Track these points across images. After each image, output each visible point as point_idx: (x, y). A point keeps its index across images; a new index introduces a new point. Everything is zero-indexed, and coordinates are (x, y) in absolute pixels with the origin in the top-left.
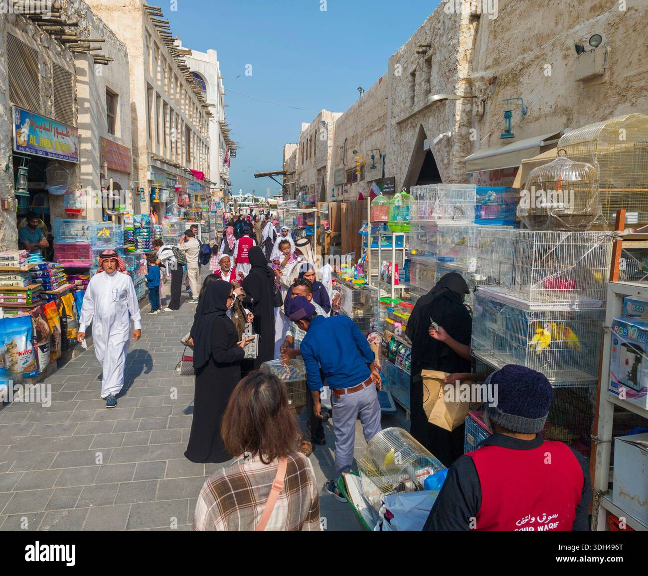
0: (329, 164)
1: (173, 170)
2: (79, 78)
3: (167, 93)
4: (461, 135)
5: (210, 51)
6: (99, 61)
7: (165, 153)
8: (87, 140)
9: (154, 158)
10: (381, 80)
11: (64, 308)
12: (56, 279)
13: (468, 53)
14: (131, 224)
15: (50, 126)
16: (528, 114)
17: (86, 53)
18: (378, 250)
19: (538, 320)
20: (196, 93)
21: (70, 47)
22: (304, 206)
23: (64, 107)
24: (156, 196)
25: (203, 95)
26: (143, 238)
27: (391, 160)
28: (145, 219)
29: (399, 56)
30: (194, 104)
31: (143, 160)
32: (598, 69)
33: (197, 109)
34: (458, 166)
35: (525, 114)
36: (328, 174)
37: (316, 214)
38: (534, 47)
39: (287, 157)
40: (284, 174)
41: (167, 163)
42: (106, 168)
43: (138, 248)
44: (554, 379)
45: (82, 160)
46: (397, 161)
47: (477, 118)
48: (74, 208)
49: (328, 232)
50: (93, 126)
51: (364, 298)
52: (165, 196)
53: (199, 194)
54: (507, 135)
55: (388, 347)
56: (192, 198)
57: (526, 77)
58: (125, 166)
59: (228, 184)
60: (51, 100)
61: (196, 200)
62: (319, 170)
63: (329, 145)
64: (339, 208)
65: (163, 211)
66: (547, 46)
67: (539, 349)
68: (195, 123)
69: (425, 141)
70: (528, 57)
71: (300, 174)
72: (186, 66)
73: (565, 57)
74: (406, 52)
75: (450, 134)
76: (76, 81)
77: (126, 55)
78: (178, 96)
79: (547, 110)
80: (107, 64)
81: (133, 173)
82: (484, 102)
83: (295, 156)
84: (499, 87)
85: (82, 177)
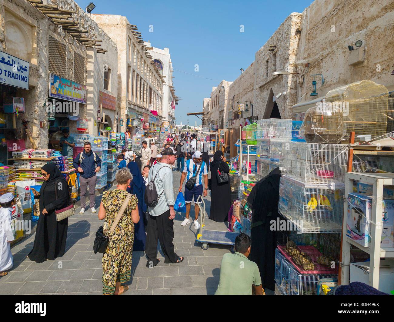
0: (225, 109)
1: (141, 110)
2: (89, 60)
3: (139, 69)
4: (291, 94)
5: (166, 49)
6: (100, 51)
7: (136, 101)
8: (91, 92)
9: (130, 103)
10: (252, 64)
11: (70, 181)
12: (67, 165)
13: (294, 50)
14: (115, 137)
15: (71, 83)
16: (325, 83)
17: (93, 47)
18: (247, 155)
19: (310, 193)
20: (156, 70)
21: (84, 44)
22: (212, 131)
23: (79, 75)
24: (130, 123)
25: (160, 71)
26: (121, 145)
27: (256, 107)
28: (122, 135)
29: (261, 52)
30: (154, 75)
31: (124, 104)
32: (361, 59)
33: (156, 78)
34: (289, 110)
35: (324, 83)
36: (225, 114)
37: (216, 135)
38: (328, 47)
39: (205, 105)
40: (203, 114)
41: (137, 106)
42: (101, 107)
43: (118, 151)
44: (319, 228)
45: (88, 102)
46: (259, 107)
47: (299, 85)
48: (82, 128)
49: (223, 145)
50: (95, 84)
51: (236, 181)
52: (135, 123)
53: (155, 123)
54: (314, 94)
55: (244, 208)
56: (151, 126)
57: (324, 63)
58: (113, 107)
59: (173, 118)
60: (72, 71)
61: (154, 126)
62: (220, 112)
63: (225, 99)
64: (229, 133)
65: (134, 132)
66: (335, 47)
67: (311, 210)
68: (155, 86)
69: (273, 97)
70: (325, 52)
71: (211, 114)
72: (150, 56)
73: (344, 52)
74: (264, 50)
75: (285, 93)
76: (87, 61)
77: (116, 49)
78: (145, 71)
79: (335, 81)
80: (104, 53)
81: (117, 111)
82: (303, 76)
83: (209, 104)
84: (311, 68)
85: (87, 111)
